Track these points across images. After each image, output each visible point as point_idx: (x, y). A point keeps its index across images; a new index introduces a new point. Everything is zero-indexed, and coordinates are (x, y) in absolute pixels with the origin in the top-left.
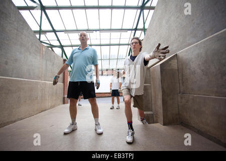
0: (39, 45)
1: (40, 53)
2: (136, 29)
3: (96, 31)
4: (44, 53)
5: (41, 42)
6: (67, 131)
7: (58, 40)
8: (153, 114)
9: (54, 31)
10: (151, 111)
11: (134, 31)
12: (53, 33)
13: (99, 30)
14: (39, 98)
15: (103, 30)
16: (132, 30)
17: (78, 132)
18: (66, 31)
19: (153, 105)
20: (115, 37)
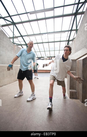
0: (13, 46)
1: (14, 50)
3: (45, 34)
4: (16, 50)
5: (14, 44)
7: (24, 41)
8: (76, 92)
10: (76, 89)
11: (70, 32)
13: (46, 33)
15: (49, 33)
16: (68, 31)
18: (28, 36)
20: (57, 37)
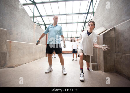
0: (33, 24)
1: (34, 29)
2: (88, 13)
3: (64, 15)
4: (36, 28)
5: (34, 22)
6: (47, 71)
7: (43, 21)
8: (97, 65)
9: (41, 16)
10: (97, 63)
11: (87, 14)
12: (41, 17)
13: (65, 15)
14: (33, 53)
15: (68, 14)
16: (85, 13)
17: (53, 73)
18: (47, 16)
19: (98, 60)
20: (75, 18)
